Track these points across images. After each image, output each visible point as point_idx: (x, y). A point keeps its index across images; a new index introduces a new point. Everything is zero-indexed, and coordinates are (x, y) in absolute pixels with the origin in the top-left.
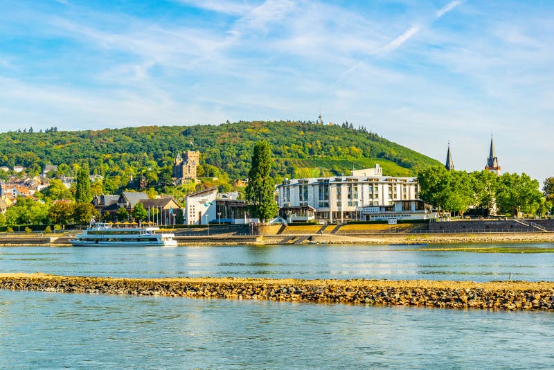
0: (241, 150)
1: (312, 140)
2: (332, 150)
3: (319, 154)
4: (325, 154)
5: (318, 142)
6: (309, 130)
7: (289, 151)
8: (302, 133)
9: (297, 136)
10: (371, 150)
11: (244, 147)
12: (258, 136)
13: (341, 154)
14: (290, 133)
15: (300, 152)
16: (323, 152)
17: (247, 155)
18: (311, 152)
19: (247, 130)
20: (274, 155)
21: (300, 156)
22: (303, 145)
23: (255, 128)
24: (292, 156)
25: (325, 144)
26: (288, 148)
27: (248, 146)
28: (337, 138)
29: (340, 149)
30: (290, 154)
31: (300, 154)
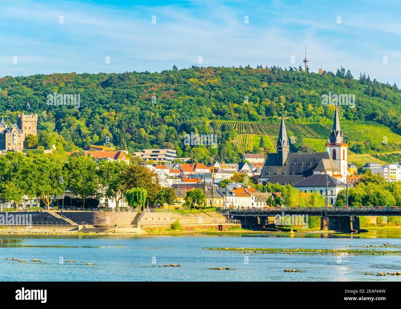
0: (169, 108)
1: (274, 95)
2: (300, 110)
3: (279, 115)
4: (288, 115)
5: (283, 98)
6: (278, 80)
7: (236, 110)
8: (265, 85)
9: (255, 90)
10: (358, 109)
11: (172, 106)
12: (200, 89)
13: (311, 114)
14: (248, 84)
15: (253, 112)
16: (286, 112)
17: (174, 116)
18: (269, 112)
19: (191, 79)
20: (214, 116)
21: (251, 118)
22: (260, 102)
23: (202, 77)
24: (239, 118)
25: (292, 101)
26: (236, 105)
27: (181, 103)
28: (312, 92)
29: (310, 107)
30: (237, 115)
31: (251, 115)
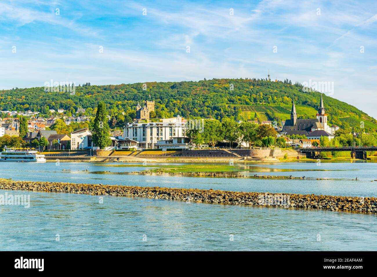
0: (206, 99)
1: (257, 92)
2: (270, 99)
3: (260, 102)
4: (265, 102)
5: (261, 93)
6: (258, 85)
7: (239, 100)
8: (252, 87)
9: (247, 90)
10: (298, 99)
11: (208, 97)
12: (220, 89)
13: (276, 101)
14: (243, 87)
15: (248, 100)
16: (264, 100)
17: (209, 103)
18: (255, 100)
19: (215, 85)
20: (229, 102)
21: (247, 103)
22: (251, 96)
23: (220, 83)
24: (241, 103)
25: (266, 95)
26: (239, 97)
27: (212, 96)
28: (275, 91)
29: (275, 98)
30: (240, 102)
31: (247, 102)
